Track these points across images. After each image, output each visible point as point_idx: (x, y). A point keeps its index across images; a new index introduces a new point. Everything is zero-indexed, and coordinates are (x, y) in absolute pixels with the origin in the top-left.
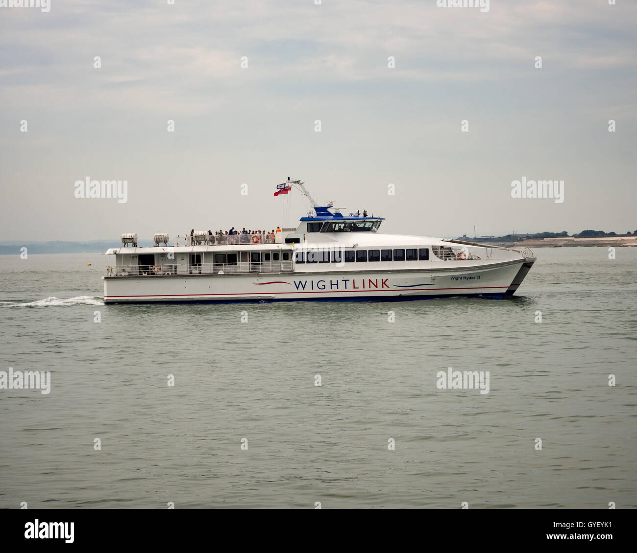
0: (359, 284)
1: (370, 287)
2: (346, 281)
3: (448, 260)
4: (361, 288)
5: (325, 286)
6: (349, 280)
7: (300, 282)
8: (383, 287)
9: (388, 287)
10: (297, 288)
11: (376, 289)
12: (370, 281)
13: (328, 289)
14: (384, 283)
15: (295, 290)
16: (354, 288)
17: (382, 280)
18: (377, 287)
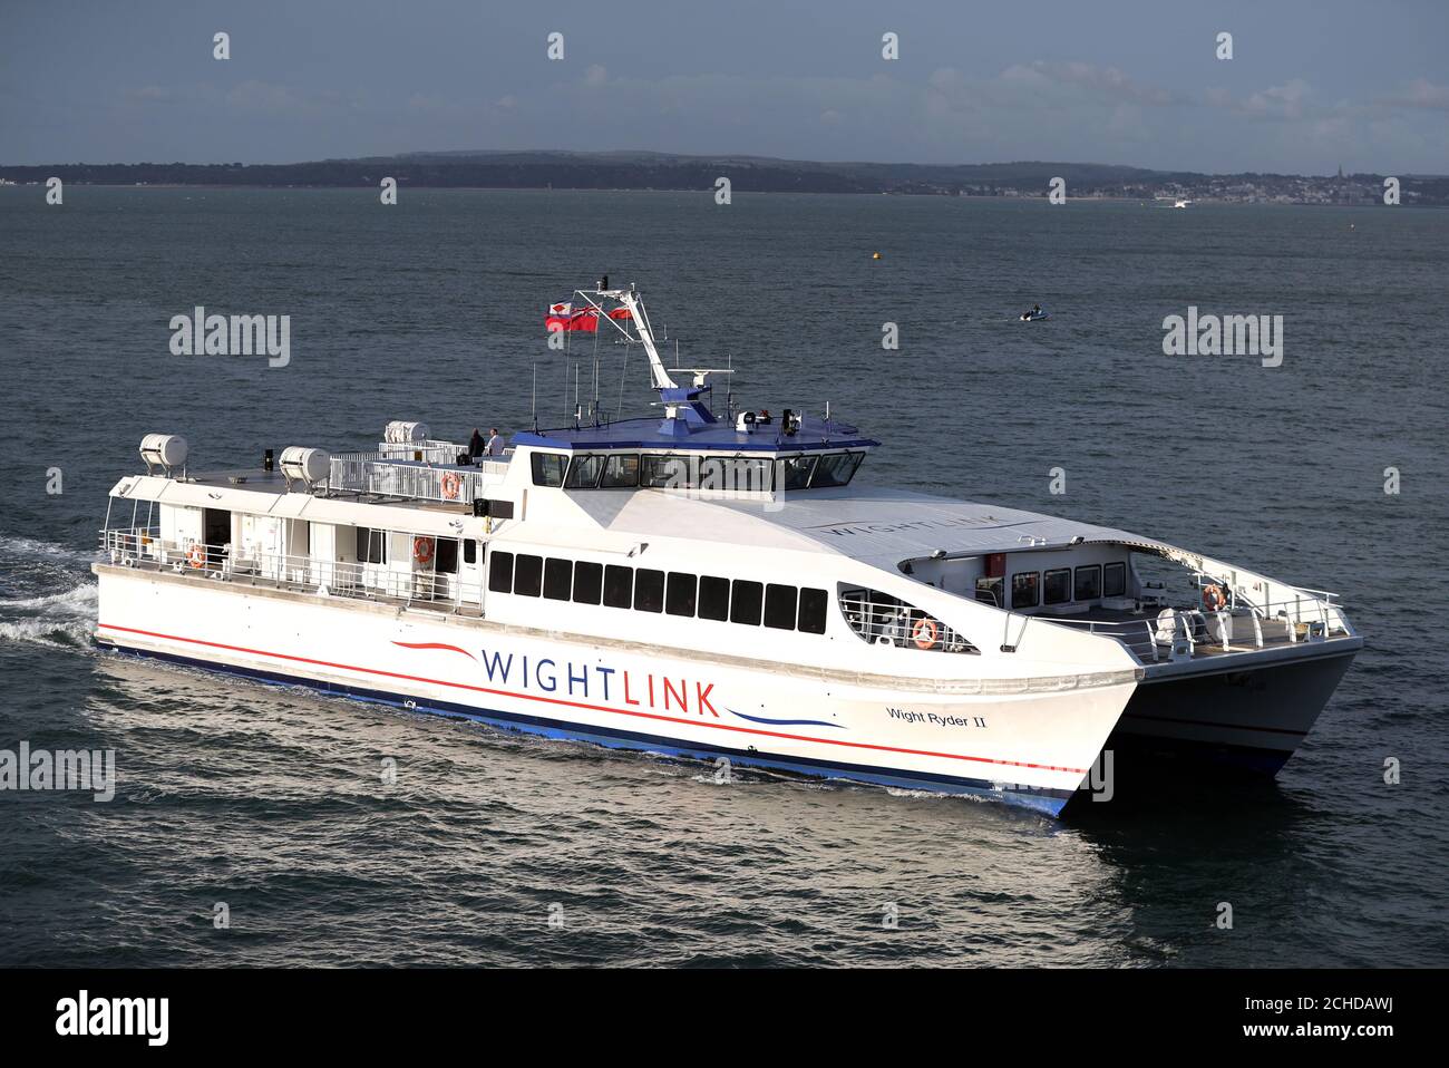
0: (639, 691)
1: (667, 707)
2: (606, 671)
3: (878, 639)
4: (644, 707)
5: (554, 679)
6: (612, 671)
7: (497, 655)
8: (701, 713)
9: (716, 715)
10: (491, 674)
11: (682, 715)
12: (667, 682)
13: (561, 693)
14: (702, 698)
15: (485, 683)
16: (628, 701)
17: (698, 684)
18: (684, 707)
